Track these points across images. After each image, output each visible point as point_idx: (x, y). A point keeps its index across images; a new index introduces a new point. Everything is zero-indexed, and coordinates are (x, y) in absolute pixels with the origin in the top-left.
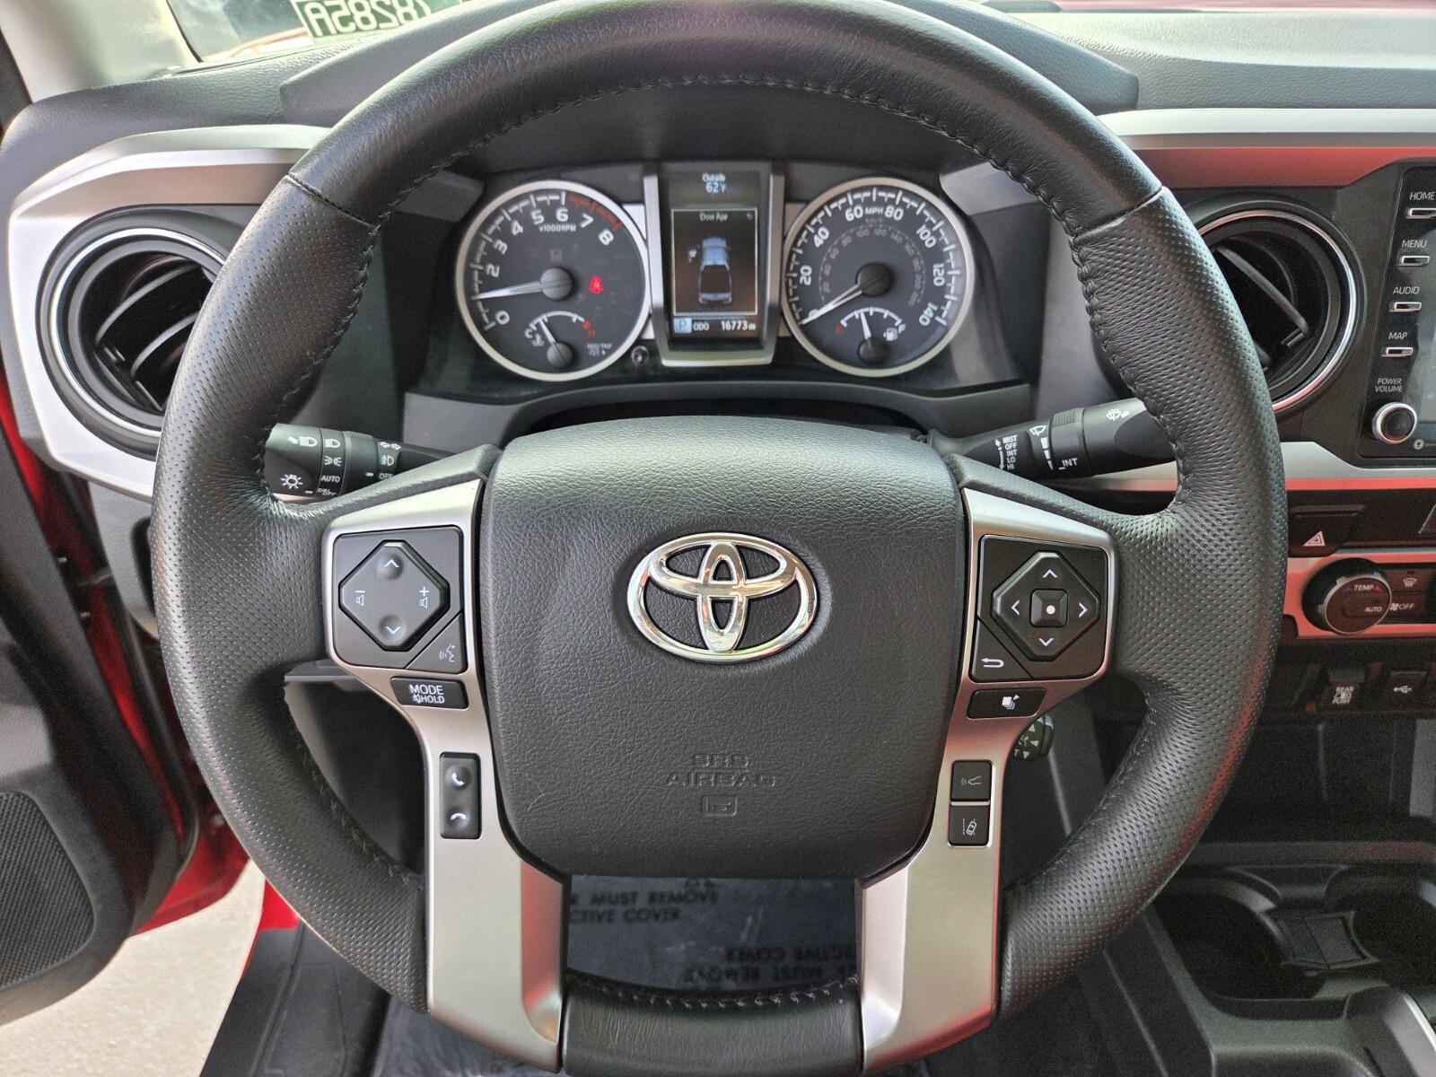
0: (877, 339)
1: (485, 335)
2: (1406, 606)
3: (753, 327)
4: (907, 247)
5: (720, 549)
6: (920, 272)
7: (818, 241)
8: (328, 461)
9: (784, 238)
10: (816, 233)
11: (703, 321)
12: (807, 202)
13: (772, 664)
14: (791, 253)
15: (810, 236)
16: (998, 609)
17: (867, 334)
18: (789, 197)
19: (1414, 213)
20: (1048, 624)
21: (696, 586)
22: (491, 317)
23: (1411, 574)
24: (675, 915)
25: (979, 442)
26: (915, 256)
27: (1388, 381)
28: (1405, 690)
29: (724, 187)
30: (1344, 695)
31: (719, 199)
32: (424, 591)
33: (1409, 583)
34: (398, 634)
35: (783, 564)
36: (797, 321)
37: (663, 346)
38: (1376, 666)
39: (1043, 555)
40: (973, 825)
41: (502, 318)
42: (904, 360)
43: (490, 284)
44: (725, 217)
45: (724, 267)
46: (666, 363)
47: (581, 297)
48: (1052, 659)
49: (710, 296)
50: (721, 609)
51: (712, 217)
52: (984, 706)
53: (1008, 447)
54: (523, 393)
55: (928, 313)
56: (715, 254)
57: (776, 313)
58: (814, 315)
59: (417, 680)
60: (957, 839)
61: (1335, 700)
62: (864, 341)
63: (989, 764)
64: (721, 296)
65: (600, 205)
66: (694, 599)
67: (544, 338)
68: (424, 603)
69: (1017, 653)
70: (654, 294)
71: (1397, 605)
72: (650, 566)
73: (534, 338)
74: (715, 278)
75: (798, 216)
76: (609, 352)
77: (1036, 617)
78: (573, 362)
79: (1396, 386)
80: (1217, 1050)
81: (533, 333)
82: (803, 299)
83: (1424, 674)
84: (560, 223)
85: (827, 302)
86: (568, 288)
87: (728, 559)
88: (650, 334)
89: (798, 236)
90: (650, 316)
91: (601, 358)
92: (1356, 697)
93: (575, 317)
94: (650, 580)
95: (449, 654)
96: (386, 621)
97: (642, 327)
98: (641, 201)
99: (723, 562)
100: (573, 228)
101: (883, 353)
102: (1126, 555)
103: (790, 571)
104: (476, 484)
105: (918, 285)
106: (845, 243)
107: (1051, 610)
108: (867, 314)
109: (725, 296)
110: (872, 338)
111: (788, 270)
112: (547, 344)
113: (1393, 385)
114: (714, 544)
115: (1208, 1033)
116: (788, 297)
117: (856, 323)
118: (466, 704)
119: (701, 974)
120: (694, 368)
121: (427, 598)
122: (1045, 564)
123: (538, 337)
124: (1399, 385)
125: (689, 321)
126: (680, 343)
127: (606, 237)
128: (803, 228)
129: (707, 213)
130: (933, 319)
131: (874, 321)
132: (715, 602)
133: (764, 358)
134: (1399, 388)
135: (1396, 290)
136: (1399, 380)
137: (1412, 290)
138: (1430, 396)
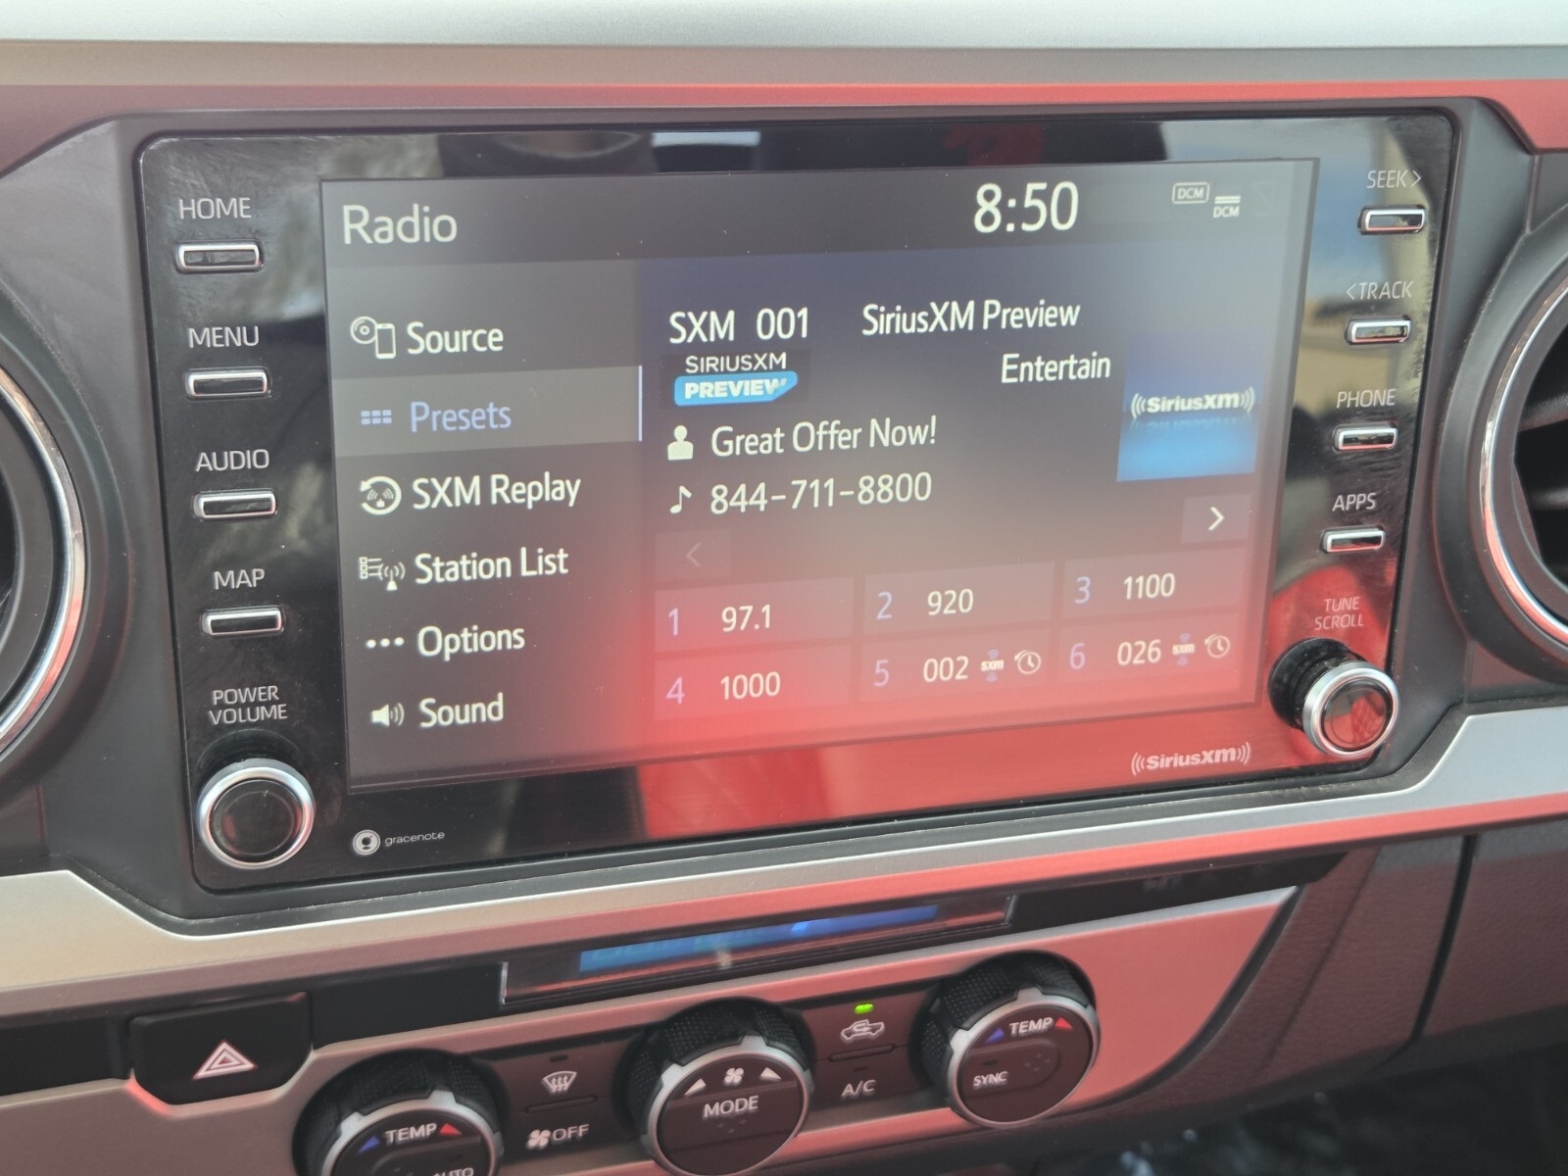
2: (568, 1134)
23: (559, 1064)
27: (242, 695)
33: (559, 1083)
71: (546, 1133)
79: (268, 705)
113: (257, 703)
124: (274, 702)
134: (278, 712)
135: (205, 462)
136: (273, 691)
137: (249, 459)
138: (381, 716)
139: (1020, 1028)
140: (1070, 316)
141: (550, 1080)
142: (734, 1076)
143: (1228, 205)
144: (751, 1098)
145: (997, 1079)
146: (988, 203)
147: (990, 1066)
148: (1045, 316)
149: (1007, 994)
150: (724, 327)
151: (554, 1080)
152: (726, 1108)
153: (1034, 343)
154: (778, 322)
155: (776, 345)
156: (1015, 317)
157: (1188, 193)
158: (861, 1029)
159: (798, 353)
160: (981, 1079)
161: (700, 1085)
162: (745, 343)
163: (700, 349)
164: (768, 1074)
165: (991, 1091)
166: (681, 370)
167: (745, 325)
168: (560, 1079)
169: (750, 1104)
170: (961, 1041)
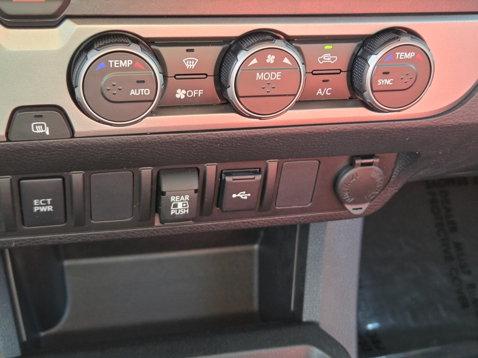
71: (184, 92)
83: (259, 177)
92: (196, 207)
139: (400, 56)
141: (186, 61)
142: (271, 59)
144: (278, 73)
151: (188, 62)
152: (267, 76)
160: (381, 81)
161: (255, 61)
164: (286, 61)
168: (190, 62)
169: (278, 75)
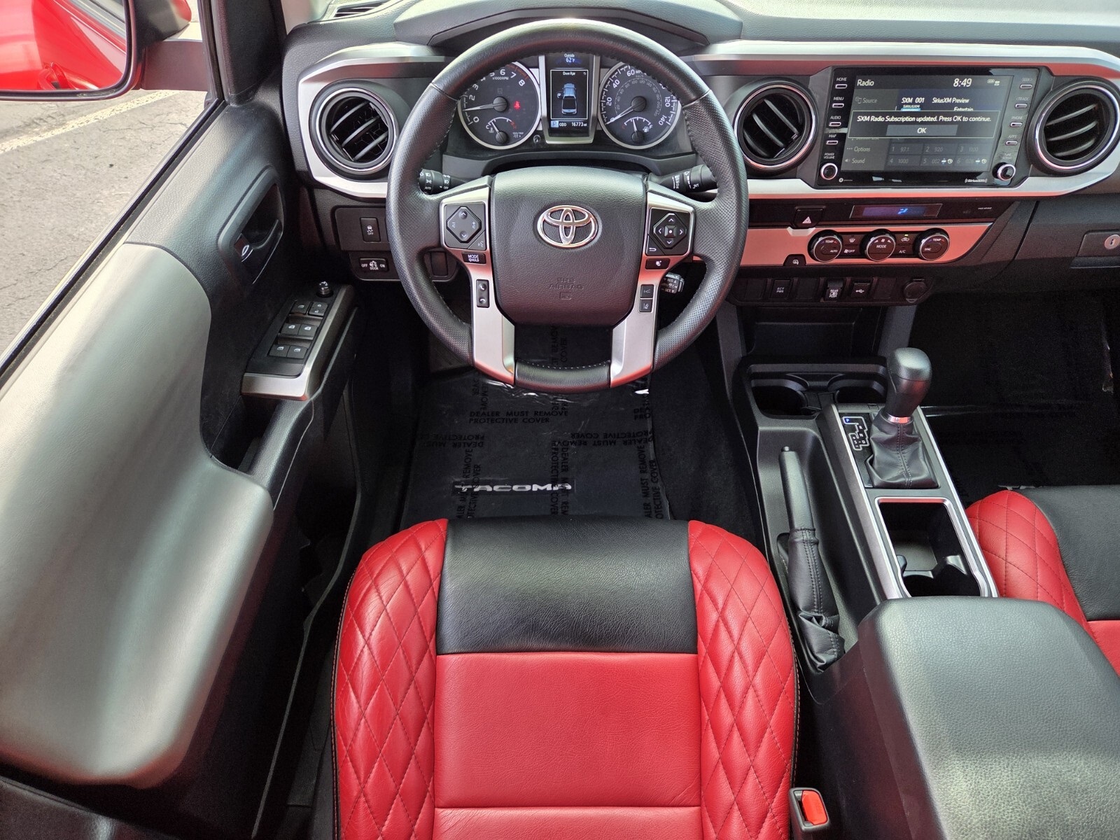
0: (640, 132)
1: (469, 127)
2: (851, 251)
3: (585, 125)
4: (654, 89)
5: (567, 211)
6: (659, 101)
7: (615, 86)
8: (428, 181)
9: (599, 85)
10: (614, 82)
11: (564, 122)
12: (610, 68)
13: (583, 248)
14: (603, 91)
15: (611, 83)
16: (654, 232)
17: (636, 129)
18: (602, 66)
19: (838, 86)
20: (670, 236)
21: (560, 222)
22: (472, 120)
23: (853, 237)
24: (547, 420)
25: (666, 179)
26: (657, 93)
27: (829, 154)
28: (861, 291)
29: (574, 60)
30: (834, 294)
31: (572, 65)
32: (474, 223)
33: (852, 241)
34: (465, 237)
35: (587, 216)
36: (604, 123)
37: (546, 134)
38: (848, 279)
39: (669, 214)
40: (647, 305)
41: (476, 120)
42: (652, 141)
43: (471, 104)
44: (574, 74)
45: (573, 97)
46: (548, 142)
47: (511, 110)
48: (671, 248)
49: (567, 111)
50: (567, 229)
51: (568, 74)
52: (651, 265)
53: (677, 179)
54: (490, 155)
55: (663, 119)
56: (569, 91)
57: (596, 120)
58: (613, 120)
59: (470, 254)
60: (642, 310)
61: (831, 296)
62: (634, 132)
63: (653, 286)
64: (572, 111)
65: (519, 68)
66: (558, 227)
67: (494, 129)
68: (473, 227)
69: (660, 247)
70: (542, 111)
71: (845, 250)
72: (545, 216)
73: (490, 129)
74: (569, 102)
75: (606, 74)
76: (523, 136)
77: (666, 234)
78: (506, 141)
80: (761, 428)
81: (489, 127)
82: (609, 112)
83: (868, 284)
84: (502, 76)
85: (618, 114)
86: (505, 106)
87: (569, 213)
88: (540, 128)
89: (606, 83)
90: (541, 120)
91: (519, 139)
92: (840, 295)
93: (508, 120)
94: (545, 221)
95: (481, 244)
96: (462, 233)
97: (537, 125)
98: (537, 67)
99: (568, 215)
100: (507, 78)
101: (643, 138)
102: (698, 215)
103: (589, 218)
104: (488, 188)
105: (658, 107)
106: (626, 87)
107: (671, 232)
108: (635, 120)
109: (574, 111)
110: (638, 131)
111: (601, 99)
112: (495, 133)
113: (830, 156)
114: (565, 209)
115: (758, 422)
116: (601, 111)
117: (630, 124)
118: (485, 262)
119: (559, 443)
120: (560, 145)
121: (475, 226)
122: (670, 217)
123: (492, 129)
125: (557, 122)
126: (554, 132)
127: (522, 83)
128: (608, 80)
129: (566, 72)
130: (664, 122)
131: (639, 123)
132: (565, 228)
133: (589, 140)
134: (833, 157)
135: (832, 118)
136: (833, 154)
137: (838, 118)
138: (847, 161)
139: (935, 240)
140: (967, 101)
141: (850, 240)
142: (883, 240)
143: (997, 83)
145: (929, 249)
146: (957, 82)
147: (928, 247)
148: (963, 101)
149: (934, 234)
150: (910, 100)
153: (960, 105)
154: (920, 100)
155: (918, 104)
156: (958, 101)
157: (991, 81)
158: (905, 239)
159: (922, 105)
160: (926, 249)
161: (877, 241)
162: (913, 103)
163: (906, 104)
164: (889, 241)
165: (927, 252)
166: (902, 107)
167: (914, 100)
169: (885, 246)
170: (924, 241)
